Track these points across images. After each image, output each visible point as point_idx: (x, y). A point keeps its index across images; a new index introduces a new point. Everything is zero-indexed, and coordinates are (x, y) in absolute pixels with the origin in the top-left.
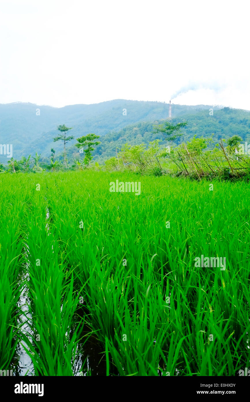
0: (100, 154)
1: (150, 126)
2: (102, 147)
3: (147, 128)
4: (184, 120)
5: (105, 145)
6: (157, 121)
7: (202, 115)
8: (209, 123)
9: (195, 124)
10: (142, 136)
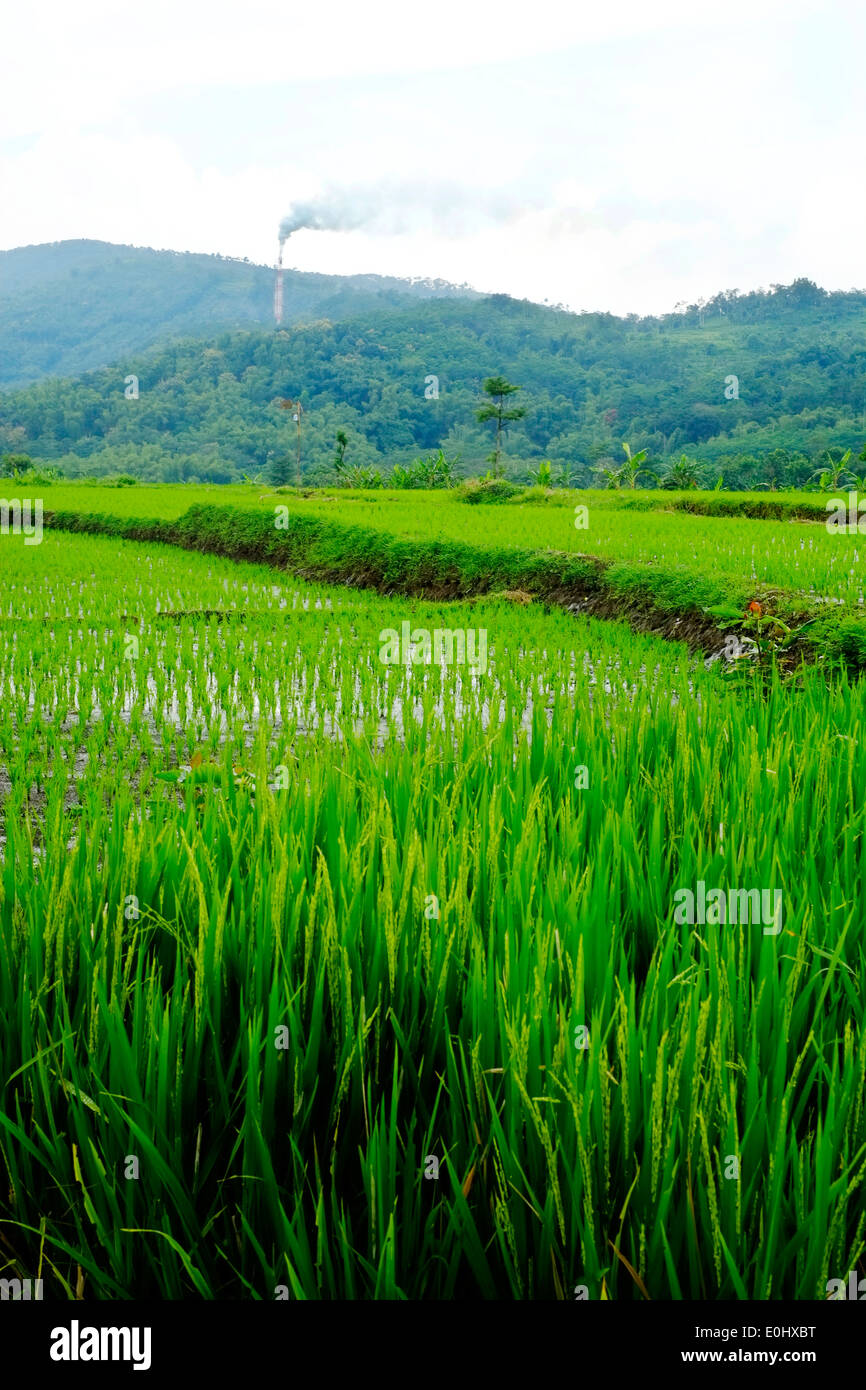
0: (100, 434)
1: (263, 346)
2: (102, 412)
3: (253, 354)
4: (372, 330)
5: (113, 403)
6: (286, 329)
7: (429, 316)
8: (459, 344)
9: (409, 347)
10: (239, 380)
